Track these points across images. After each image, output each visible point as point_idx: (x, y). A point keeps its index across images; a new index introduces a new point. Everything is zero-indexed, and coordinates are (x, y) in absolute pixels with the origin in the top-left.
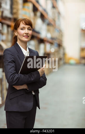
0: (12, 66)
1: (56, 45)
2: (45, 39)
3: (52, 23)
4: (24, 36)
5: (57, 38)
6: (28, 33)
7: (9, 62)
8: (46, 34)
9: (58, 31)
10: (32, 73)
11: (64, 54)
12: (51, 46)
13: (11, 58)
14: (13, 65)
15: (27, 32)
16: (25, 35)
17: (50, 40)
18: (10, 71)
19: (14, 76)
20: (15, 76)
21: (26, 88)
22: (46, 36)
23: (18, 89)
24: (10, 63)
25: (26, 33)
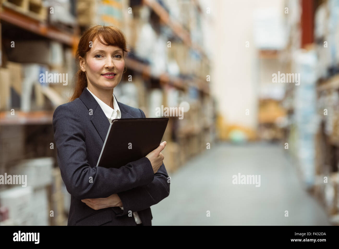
0: (77, 148)
1: (192, 92)
2: (164, 79)
3: (182, 35)
4: (102, 75)
5: (194, 75)
6: (113, 68)
7: (68, 137)
8: (166, 65)
9: (197, 56)
10: (131, 163)
11: (216, 117)
12: (180, 95)
13: (73, 128)
14: (80, 144)
15: (110, 65)
16: (105, 71)
17: (177, 81)
18: (73, 160)
19: (83, 173)
20: (85, 174)
21: (118, 205)
22: (167, 71)
23: (96, 208)
24: (72, 141)
25: (107, 68)
